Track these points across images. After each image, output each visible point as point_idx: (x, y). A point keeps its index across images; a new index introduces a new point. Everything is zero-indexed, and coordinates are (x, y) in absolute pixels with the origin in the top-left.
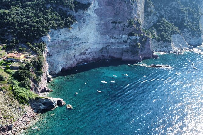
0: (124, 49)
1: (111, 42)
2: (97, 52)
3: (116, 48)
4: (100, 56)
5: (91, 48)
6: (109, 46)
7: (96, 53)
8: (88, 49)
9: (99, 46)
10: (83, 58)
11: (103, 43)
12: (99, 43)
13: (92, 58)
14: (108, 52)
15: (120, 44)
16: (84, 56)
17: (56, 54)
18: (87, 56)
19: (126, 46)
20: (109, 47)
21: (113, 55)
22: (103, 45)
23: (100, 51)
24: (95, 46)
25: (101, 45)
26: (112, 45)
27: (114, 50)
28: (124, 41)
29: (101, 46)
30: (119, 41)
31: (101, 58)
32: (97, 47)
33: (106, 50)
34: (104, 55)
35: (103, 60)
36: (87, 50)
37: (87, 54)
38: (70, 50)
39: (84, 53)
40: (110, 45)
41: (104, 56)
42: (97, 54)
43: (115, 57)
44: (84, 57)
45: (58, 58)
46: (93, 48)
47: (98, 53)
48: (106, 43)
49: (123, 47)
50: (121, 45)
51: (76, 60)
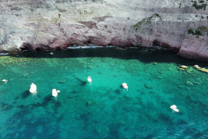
0: (192, 26)
1: (163, 6)
2: (128, 28)
3: (174, 23)
4: (133, 37)
5: (112, 17)
6: (157, 15)
7: (124, 30)
8: (105, 17)
9: (134, 16)
10: (87, 35)
11: (145, 10)
12: (136, 9)
13: (113, 39)
14: (151, 30)
15: (184, 13)
16: (91, 31)
17: (6, 12)
18: (98, 31)
19: (198, 19)
20: (157, 19)
21: (164, 39)
22: (144, 12)
23: (135, 26)
24: (125, 14)
25: (140, 12)
26: (164, 14)
27: (168, 28)
28: (195, 5)
29: (139, 16)
30: (183, 6)
31: (134, 41)
32: (131, 18)
33: (147, 26)
34: (142, 35)
35: (138, 46)
36: (101, 19)
37: (99, 27)
38: (45, 10)
39: (91, 25)
40: (160, 14)
41: (140, 38)
42: (127, 32)
43: (170, 44)
44: (92, 33)
45: (13, 21)
46: (117, 18)
47: (129, 31)
48: (152, 10)
49: (191, 20)
50: (186, 16)
51: (65, 35)
